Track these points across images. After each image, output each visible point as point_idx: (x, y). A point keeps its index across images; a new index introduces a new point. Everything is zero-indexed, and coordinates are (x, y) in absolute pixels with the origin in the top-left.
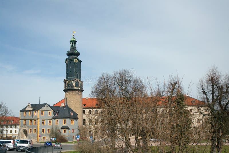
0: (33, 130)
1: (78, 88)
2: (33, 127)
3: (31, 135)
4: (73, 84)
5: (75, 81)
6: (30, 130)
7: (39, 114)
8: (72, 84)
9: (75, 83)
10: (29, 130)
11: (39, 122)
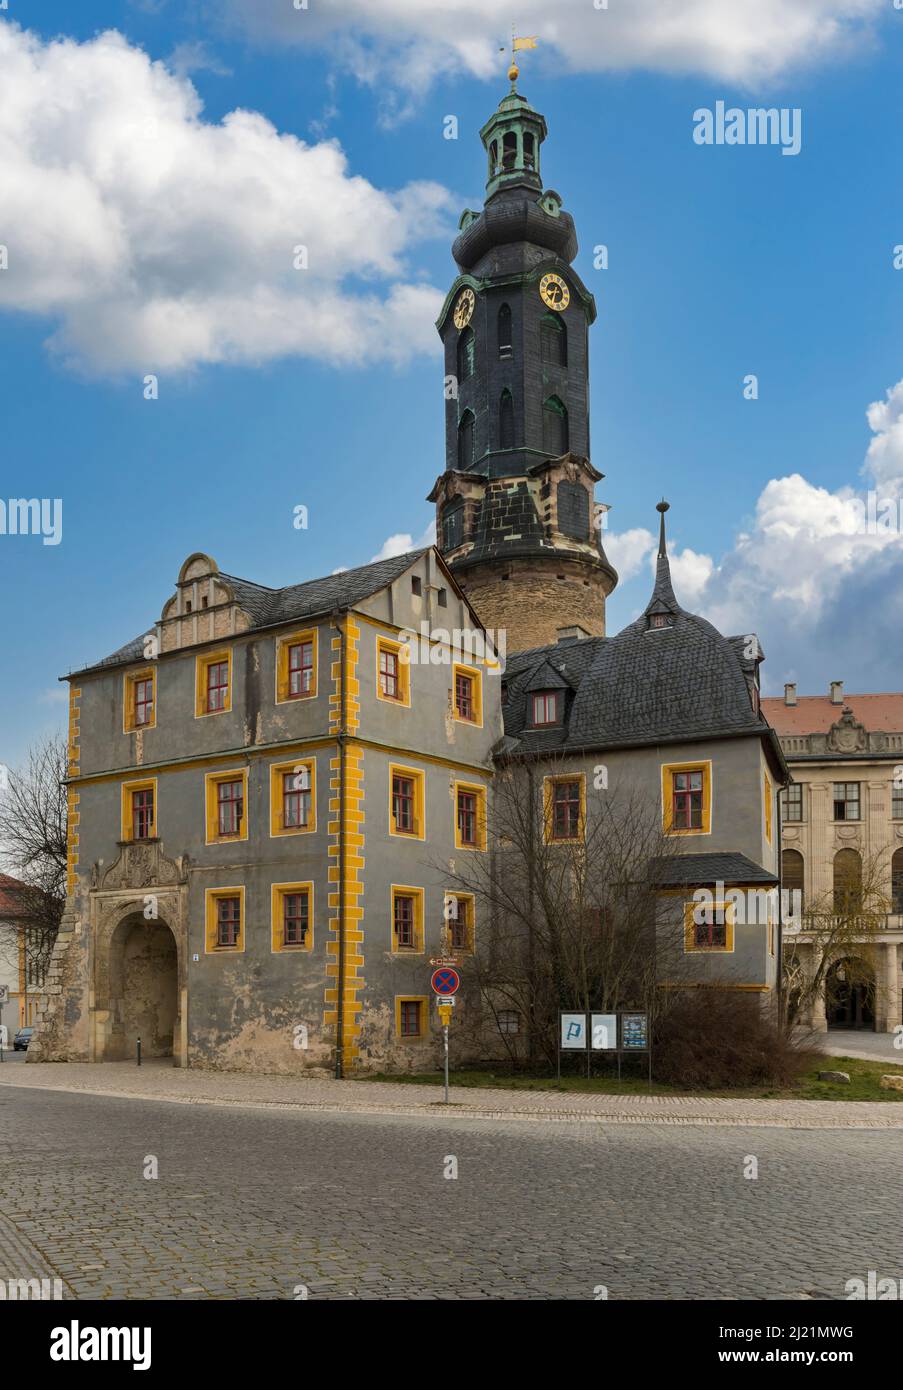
0: (260, 905)
1: (583, 548)
2: (257, 864)
3: (230, 978)
4: (539, 505)
5: (557, 477)
6: (211, 913)
7: (351, 678)
8: (531, 508)
9: (553, 500)
10: (193, 903)
11: (355, 795)
